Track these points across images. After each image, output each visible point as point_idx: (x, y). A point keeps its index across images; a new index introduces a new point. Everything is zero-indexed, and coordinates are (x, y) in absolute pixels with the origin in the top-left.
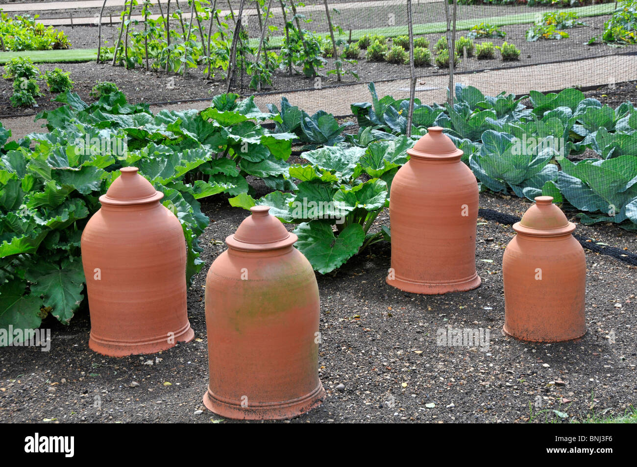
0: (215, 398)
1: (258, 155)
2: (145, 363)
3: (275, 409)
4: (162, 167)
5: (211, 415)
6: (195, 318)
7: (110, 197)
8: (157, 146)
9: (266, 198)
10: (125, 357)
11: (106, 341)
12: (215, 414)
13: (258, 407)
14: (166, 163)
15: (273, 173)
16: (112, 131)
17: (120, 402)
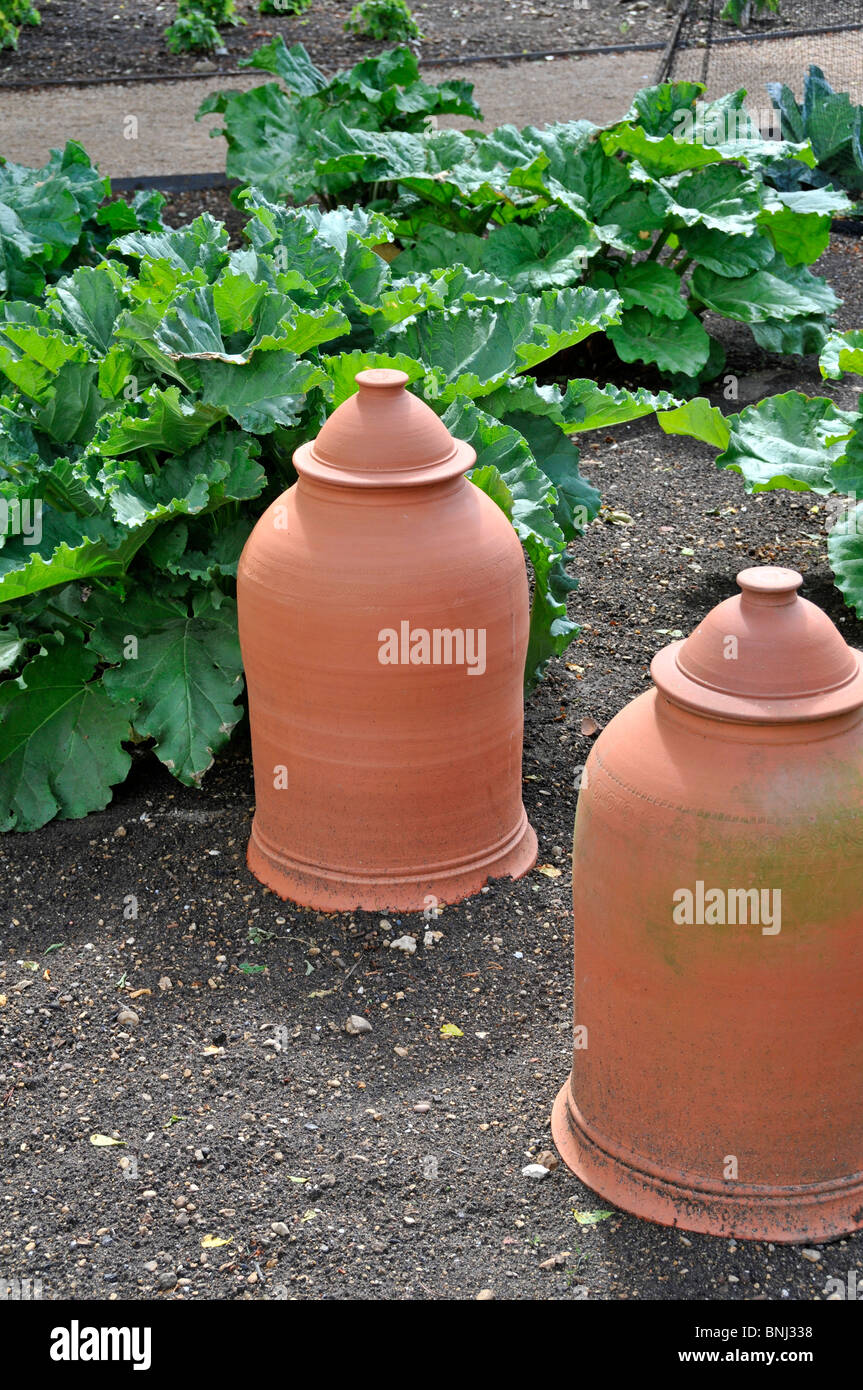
0: (587, 1137)
1: (743, 256)
2: (394, 944)
3: (774, 1207)
4: (483, 336)
5: (574, 1191)
6: (543, 785)
7: (323, 456)
8: (471, 276)
9: (762, 410)
10: (341, 914)
11: (292, 860)
12: (586, 1187)
13: (720, 1194)
14: (493, 326)
15: (778, 311)
16: (357, 217)
17: (312, 1091)
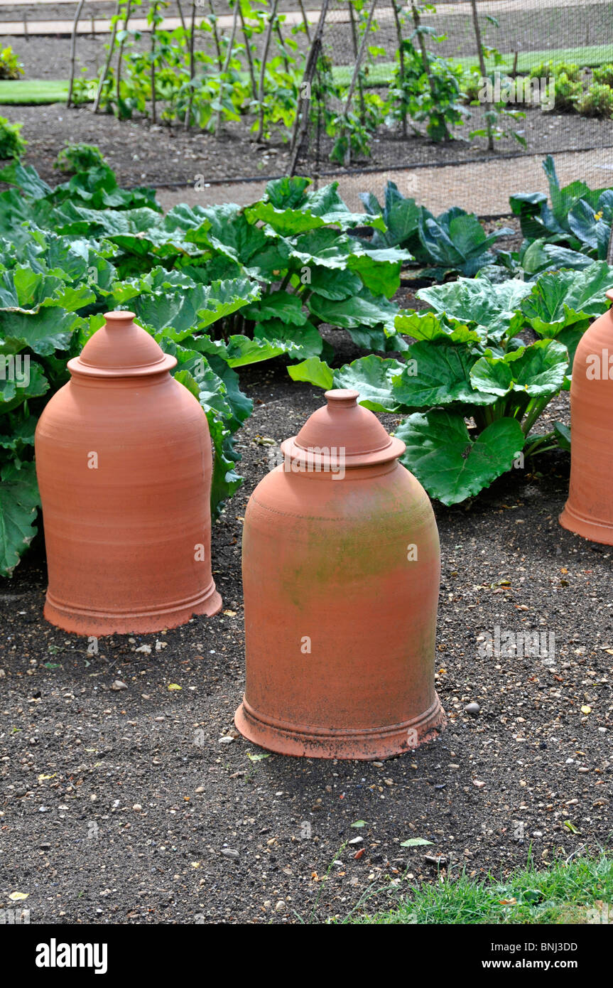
0: (254, 717)
1: (342, 287)
2: (138, 650)
3: (358, 741)
4: (176, 310)
5: (248, 746)
6: (223, 575)
7: (86, 361)
8: (167, 273)
9: (354, 367)
10: (104, 637)
11: (73, 608)
12: (255, 744)
13: (328, 736)
14: (182, 303)
15: (366, 321)
16: (92, 244)
17: (95, 716)
